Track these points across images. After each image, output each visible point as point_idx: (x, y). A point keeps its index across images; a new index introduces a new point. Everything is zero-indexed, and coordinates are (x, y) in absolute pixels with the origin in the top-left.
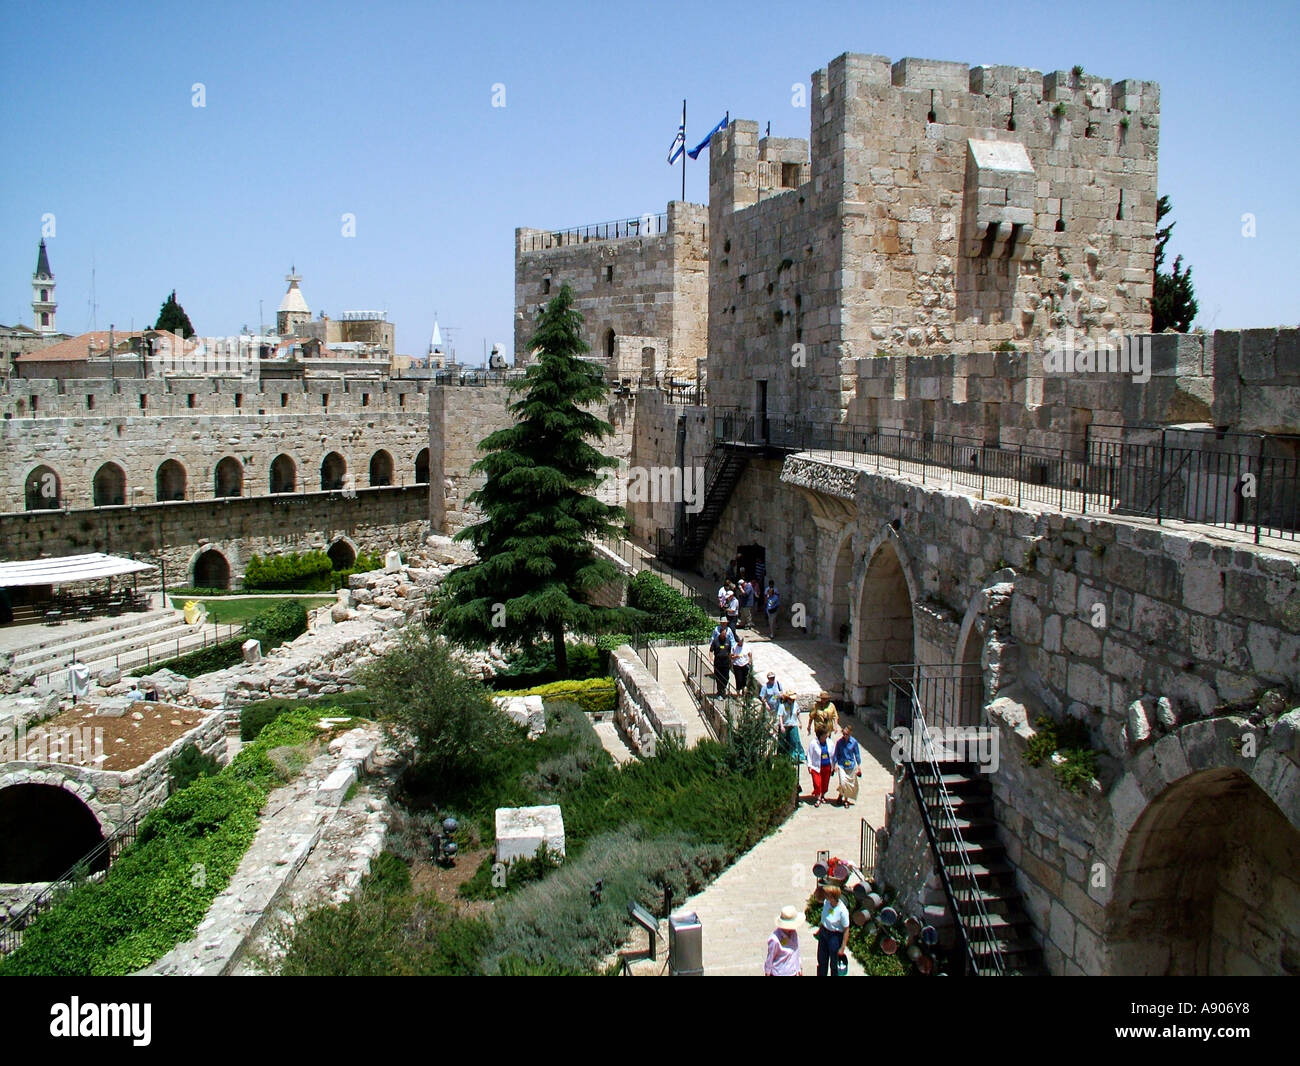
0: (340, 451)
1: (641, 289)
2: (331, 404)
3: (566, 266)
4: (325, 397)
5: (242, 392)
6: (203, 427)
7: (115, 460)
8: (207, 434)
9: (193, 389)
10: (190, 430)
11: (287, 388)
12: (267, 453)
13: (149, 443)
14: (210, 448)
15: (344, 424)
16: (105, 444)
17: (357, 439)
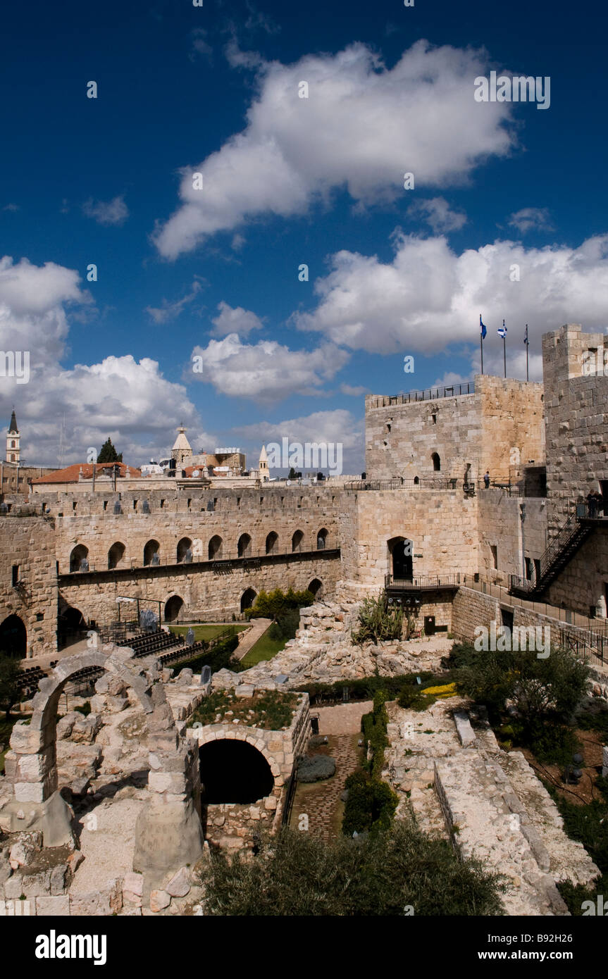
0: (249, 533)
1: (457, 428)
2: (242, 504)
3: (402, 416)
4: (239, 499)
5: (192, 498)
6: (171, 520)
7: (121, 541)
8: (173, 524)
9: (164, 497)
10: (164, 521)
11: (217, 495)
12: (207, 535)
13: (140, 530)
14: (174, 533)
15: (251, 516)
16: (115, 530)
17: (259, 525)
